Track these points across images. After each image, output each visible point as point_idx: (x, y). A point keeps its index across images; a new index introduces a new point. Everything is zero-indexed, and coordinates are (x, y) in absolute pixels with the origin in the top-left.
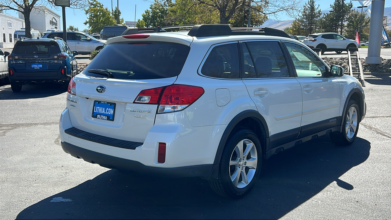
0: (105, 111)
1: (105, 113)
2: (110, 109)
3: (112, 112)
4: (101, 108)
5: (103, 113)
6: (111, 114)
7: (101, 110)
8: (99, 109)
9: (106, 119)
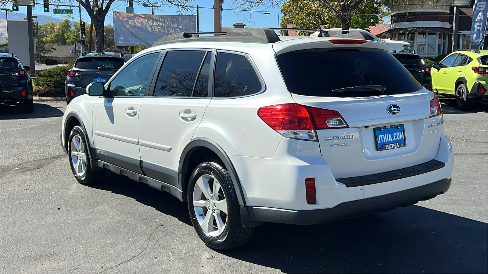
0: (393, 138)
1: (393, 140)
2: (398, 133)
3: (402, 136)
4: (385, 135)
5: (391, 140)
6: (401, 139)
7: (386, 138)
8: (383, 137)
9: (399, 147)
